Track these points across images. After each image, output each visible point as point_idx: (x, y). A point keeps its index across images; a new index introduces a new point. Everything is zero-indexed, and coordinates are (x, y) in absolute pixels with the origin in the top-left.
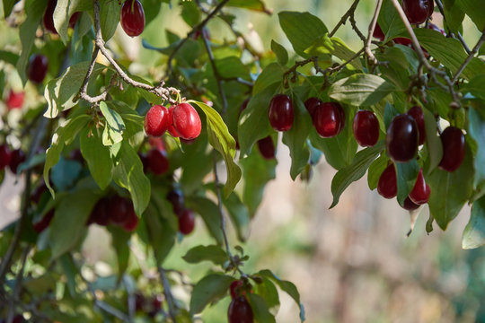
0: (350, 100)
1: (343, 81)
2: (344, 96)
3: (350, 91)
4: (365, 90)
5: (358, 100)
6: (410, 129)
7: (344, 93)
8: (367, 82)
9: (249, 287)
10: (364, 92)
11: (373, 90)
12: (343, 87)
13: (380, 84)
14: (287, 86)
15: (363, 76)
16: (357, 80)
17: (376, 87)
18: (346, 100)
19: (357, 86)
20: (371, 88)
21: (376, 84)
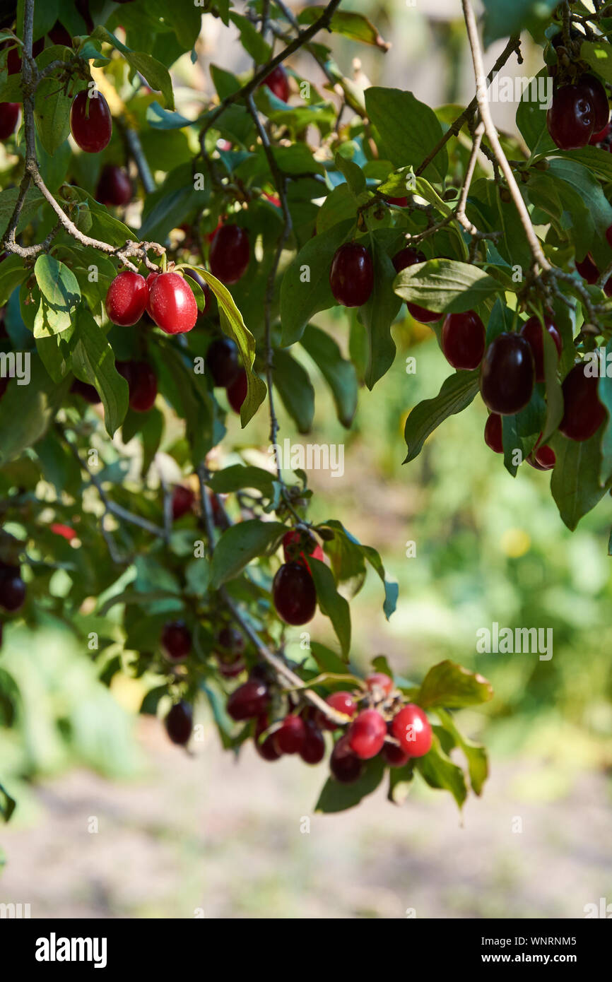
0: (426, 302)
1: (416, 268)
2: (417, 294)
3: (426, 286)
4: (451, 287)
5: (439, 304)
6: (520, 357)
7: (417, 289)
8: (454, 274)
9: (311, 544)
10: (448, 291)
11: (464, 288)
12: (416, 280)
13: (476, 278)
14: (363, 227)
15: (448, 265)
16: (438, 270)
17: (469, 284)
18: (418, 300)
19: (438, 280)
20: (461, 284)
21: (469, 279)
